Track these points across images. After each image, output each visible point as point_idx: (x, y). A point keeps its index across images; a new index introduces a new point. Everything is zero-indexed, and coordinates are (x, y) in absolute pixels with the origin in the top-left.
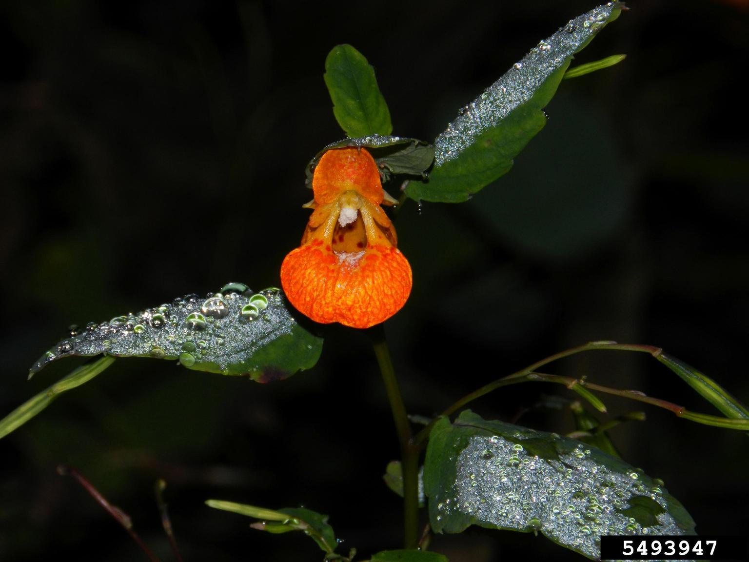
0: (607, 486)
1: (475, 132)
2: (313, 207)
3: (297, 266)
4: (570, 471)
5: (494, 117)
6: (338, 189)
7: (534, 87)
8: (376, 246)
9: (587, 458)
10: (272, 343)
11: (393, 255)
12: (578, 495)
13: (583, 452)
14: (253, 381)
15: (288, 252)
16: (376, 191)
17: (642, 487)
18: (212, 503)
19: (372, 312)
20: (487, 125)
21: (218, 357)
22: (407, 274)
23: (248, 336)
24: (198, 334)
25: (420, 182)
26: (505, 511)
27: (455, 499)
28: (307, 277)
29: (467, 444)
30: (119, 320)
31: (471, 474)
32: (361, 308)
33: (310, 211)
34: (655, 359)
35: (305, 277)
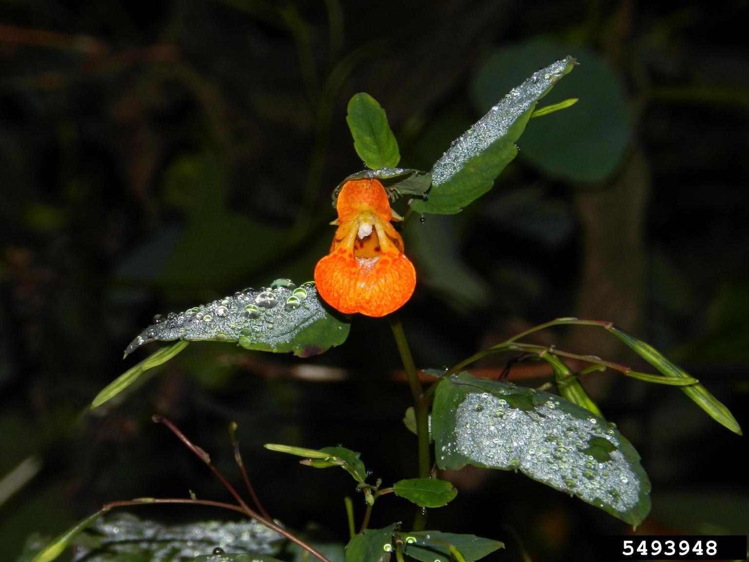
0: (572, 430)
1: (464, 160)
2: (338, 224)
3: (326, 270)
4: (543, 420)
5: (478, 149)
6: (357, 210)
7: (507, 125)
8: (387, 253)
9: (556, 408)
10: (311, 326)
11: (400, 260)
12: (549, 439)
13: (554, 403)
14: (296, 356)
15: (319, 260)
16: (386, 212)
17: (599, 430)
18: (270, 447)
19: (385, 304)
20: (472, 155)
21: (269, 338)
22: (412, 274)
23: (292, 321)
24: (253, 321)
25: (422, 200)
26: (492, 454)
27: (455, 443)
28: (334, 278)
29: (464, 399)
30: (193, 311)
31: (467, 423)
32: (376, 302)
33: (336, 227)
34: (607, 331)
35: (333, 279)
